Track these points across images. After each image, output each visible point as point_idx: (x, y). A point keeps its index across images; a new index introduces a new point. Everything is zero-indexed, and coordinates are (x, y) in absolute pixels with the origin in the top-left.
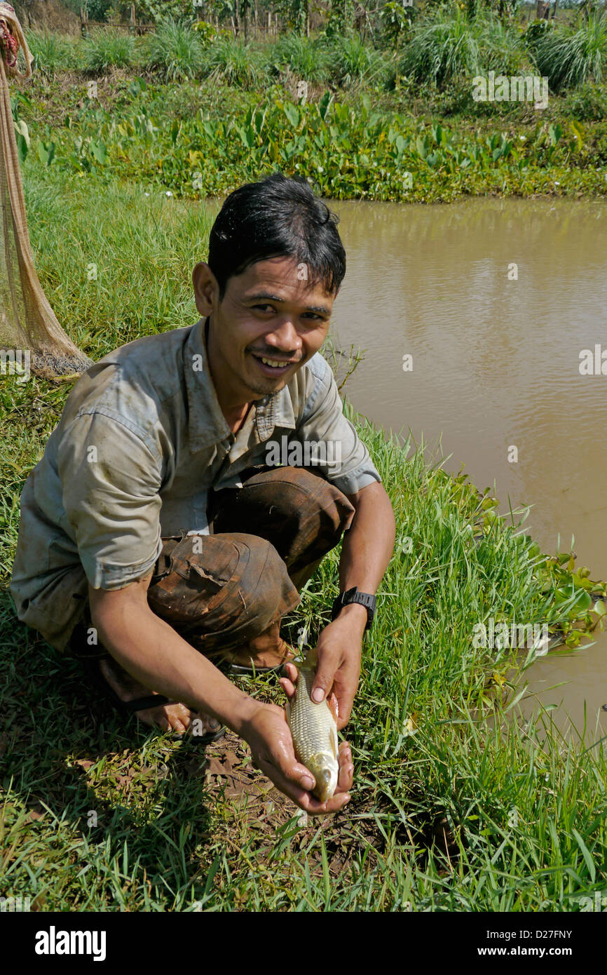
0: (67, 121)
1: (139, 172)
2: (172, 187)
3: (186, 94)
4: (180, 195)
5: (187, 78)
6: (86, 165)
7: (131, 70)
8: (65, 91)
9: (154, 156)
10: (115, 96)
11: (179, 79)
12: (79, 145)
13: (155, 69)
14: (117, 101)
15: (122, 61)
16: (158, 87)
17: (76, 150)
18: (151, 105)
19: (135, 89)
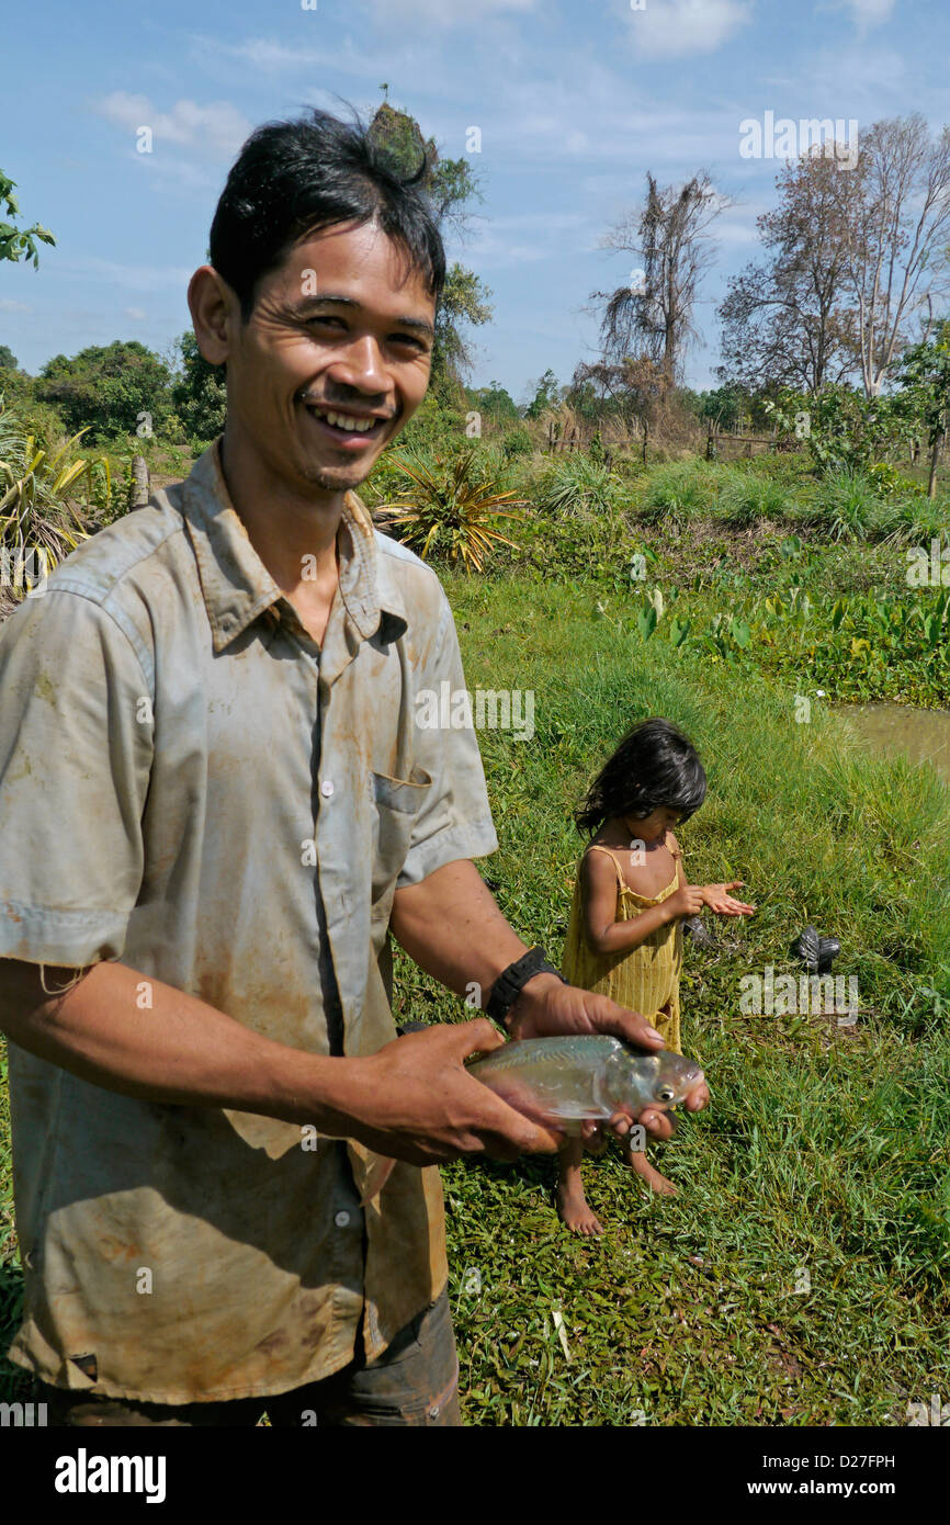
0: (698, 583)
1: (785, 661)
2: (824, 684)
3: (853, 561)
4: (834, 695)
5: (855, 539)
6: (722, 647)
7: (783, 523)
8: (698, 544)
9: (806, 643)
10: (758, 554)
11: (845, 538)
12: (717, 623)
13: (814, 526)
14: (761, 561)
15: (774, 511)
16: (816, 547)
17: (712, 629)
18: (807, 571)
19: (787, 549)
